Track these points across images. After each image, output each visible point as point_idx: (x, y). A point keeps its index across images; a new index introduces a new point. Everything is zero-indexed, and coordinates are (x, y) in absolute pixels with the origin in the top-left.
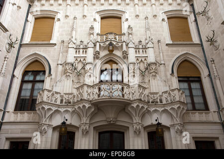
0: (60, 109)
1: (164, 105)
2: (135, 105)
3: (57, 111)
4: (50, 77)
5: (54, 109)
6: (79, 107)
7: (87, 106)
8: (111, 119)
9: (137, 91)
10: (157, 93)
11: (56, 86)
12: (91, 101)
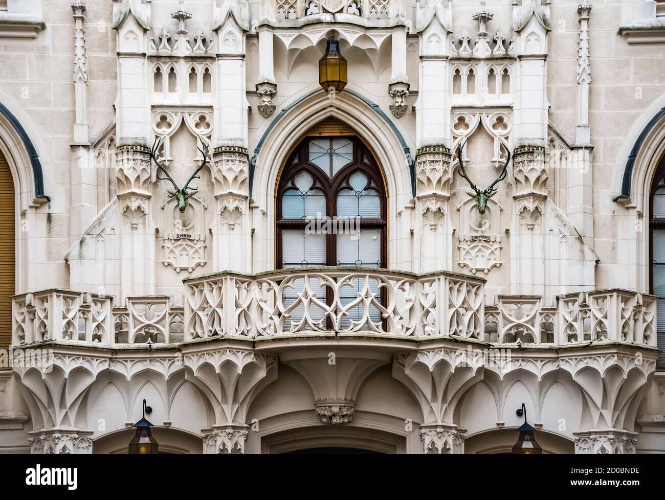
0: (118, 368)
1: (557, 350)
2: (430, 360)
3: (108, 377)
4: (45, 210)
5: (96, 368)
6: (207, 367)
7: (241, 361)
8: (336, 409)
9: (442, 304)
10: (533, 299)
11: (81, 257)
12: (253, 344)
